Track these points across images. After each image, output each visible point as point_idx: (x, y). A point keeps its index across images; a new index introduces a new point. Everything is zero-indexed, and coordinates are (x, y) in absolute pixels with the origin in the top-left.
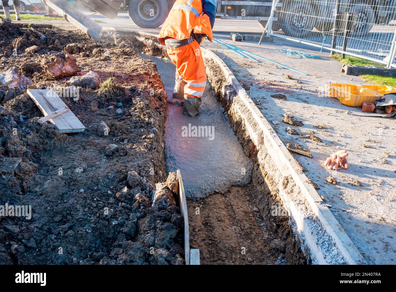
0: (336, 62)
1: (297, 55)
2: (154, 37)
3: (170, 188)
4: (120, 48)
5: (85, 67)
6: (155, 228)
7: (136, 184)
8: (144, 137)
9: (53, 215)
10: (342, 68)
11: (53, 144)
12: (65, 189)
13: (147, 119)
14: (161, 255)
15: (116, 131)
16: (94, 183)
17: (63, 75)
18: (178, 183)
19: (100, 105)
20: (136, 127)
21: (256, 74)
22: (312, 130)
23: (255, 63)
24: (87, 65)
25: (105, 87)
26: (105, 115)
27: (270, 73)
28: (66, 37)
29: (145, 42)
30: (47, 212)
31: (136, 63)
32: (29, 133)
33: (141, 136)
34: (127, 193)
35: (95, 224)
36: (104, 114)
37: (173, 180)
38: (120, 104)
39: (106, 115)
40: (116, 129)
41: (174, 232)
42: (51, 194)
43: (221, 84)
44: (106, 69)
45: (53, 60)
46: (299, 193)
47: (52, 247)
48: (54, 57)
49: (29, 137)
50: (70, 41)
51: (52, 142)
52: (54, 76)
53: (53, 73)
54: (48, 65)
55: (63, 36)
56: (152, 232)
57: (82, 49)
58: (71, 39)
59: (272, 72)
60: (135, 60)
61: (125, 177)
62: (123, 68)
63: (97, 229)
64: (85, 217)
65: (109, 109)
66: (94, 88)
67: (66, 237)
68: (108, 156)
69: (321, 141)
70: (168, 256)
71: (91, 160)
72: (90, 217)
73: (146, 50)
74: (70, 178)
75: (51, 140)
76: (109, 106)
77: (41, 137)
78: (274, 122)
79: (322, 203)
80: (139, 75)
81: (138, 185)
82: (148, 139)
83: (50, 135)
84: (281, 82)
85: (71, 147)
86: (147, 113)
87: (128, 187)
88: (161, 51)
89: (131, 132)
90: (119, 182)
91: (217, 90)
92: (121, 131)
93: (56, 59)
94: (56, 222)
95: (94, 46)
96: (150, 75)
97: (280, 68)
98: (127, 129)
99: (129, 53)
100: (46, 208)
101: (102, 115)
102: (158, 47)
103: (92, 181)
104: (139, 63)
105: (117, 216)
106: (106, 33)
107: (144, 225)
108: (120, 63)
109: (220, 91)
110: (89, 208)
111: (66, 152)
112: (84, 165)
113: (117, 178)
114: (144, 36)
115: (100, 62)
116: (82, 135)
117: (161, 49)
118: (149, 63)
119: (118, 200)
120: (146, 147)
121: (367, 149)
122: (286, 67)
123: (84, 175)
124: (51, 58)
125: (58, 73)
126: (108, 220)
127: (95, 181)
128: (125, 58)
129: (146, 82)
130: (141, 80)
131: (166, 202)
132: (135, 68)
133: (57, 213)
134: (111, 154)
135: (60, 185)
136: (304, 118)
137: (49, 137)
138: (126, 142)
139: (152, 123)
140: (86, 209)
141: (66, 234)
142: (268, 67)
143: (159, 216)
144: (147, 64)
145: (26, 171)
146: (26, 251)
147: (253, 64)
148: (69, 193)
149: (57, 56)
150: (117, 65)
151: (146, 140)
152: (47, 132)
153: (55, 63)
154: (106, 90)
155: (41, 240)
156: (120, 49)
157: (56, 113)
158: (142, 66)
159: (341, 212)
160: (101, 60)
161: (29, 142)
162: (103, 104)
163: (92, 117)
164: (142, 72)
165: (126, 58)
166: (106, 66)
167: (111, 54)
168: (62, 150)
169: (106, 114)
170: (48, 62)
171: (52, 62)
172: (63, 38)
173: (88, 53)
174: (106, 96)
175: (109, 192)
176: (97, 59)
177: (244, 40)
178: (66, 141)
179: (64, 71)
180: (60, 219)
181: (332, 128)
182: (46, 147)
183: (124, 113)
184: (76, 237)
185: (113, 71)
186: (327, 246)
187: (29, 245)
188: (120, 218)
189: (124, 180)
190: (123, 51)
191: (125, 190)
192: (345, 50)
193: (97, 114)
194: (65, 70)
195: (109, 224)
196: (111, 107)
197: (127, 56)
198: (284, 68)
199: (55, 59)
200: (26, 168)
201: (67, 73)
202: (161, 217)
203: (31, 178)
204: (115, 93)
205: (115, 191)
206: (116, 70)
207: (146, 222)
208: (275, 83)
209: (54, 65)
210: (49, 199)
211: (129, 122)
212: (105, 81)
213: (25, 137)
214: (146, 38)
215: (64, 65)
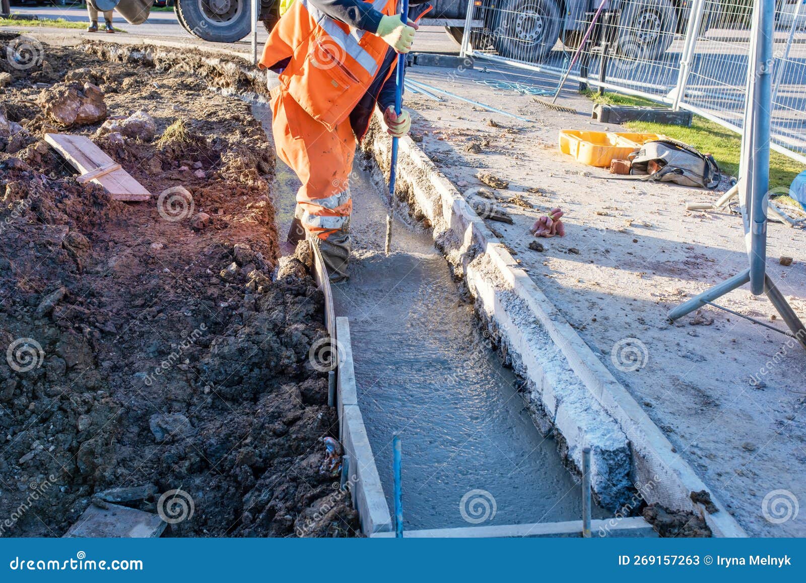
0: (587, 102)
1: (516, 90)
2: (237, 57)
3: (300, 259)
4: (175, 77)
5: (116, 110)
6: (284, 303)
7: (248, 259)
8: (249, 205)
9: (130, 300)
10: (593, 111)
11: (105, 215)
12: (141, 270)
13: (250, 183)
14: (296, 329)
15: (202, 199)
16: (184, 261)
17: (79, 122)
18: (313, 253)
19: (165, 165)
20: (233, 195)
21: (436, 120)
22: (520, 193)
23: (435, 101)
24: (118, 106)
25: (171, 136)
26: (175, 180)
27: (460, 118)
28: (59, 58)
29: (220, 67)
30: (121, 296)
31: (211, 103)
32: (67, 197)
33: (244, 204)
34: (236, 271)
35: (196, 306)
36: (174, 177)
37: (305, 248)
38: (199, 164)
39: (179, 179)
40: (202, 196)
41: (311, 308)
42: (122, 274)
43: (372, 136)
44: (157, 112)
45: (61, 93)
46: (488, 263)
47: (138, 333)
48: (63, 88)
49: (68, 202)
50: (70, 65)
51: (103, 212)
52: (63, 125)
53: (62, 118)
54: (53, 104)
55: (54, 56)
56: (281, 308)
57: (101, 78)
58: (72, 60)
59: (462, 117)
60: (209, 98)
61: (232, 251)
62: (188, 111)
63: (200, 311)
64: (180, 299)
65: (181, 172)
66: (149, 140)
67: (156, 322)
68: (197, 230)
69: (531, 207)
70: (306, 329)
71: (171, 235)
72: (186, 299)
73: (223, 84)
74: (145, 255)
75: (102, 209)
76: (179, 167)
77: (85, 204)
78: (459, 183)
79: (516, 266)
80: (221, 122)
81: (251, 261)
82: (257, 208)
83: (99, 201)
84: (479, 131)
85: (134, 219)
86: (250, 172)
87: (237, 263)
88: (254, 84)
89: (226, 201)
90: (221, 259)
91: (366, 148)
92: (210, 199)
93: (67, 93)
94: (137, 306)
95: (122, 73)
96: (243, 121)
97: (480, 111)
98: (220, 198)
99: (195, 86)
100: (119, 290)
101: (171, 180)
102: (246, 77)
103: (180, 258)
104: (217, 103)
105: (226, 297)
106: (138, 50)
107: (267, 303)
108: (182, 104)
109: (370, 150)
110: (183, 289)
111: (129, 226)
112: (164, 240)
113: (217, 254)
114: (218, 55)
115: (142, 101)
116: (146, 205)
117: (254, 80)
118: (237, 102)
119: (224, 281)
120: (256, 218)
121: (602, 217)
122: (490, 109)
123: (166, 251)
124: (57, 90)
125: (72, 119)
126: (214, 300)
127: (185, 258)
128: (188, 95)
129: (237, 132)
130: (228, 130)
131: (296, 275)
132: (212, 111)
133: (135, 296)
134: (201, 226)
135: (133, 264)
136: (510, 180)
137: (99, 204)
138: (221, 212)
139: (261, 188)
140: (179, 291)
141: (156, 318)
142: (457, 108)
143: (288, 290)
144: (233, 105)
145: (79, 243)
146: (103, 338)
147: (430, 104)
148: (148, 274)
149: (69, 86)
150: (177, 106)
151: (254, 210)
152: (94, 196)
153: (66, 99)
154: (173, 141)
155: (122, 325)
156: (176, 80)
157: (101, 170)
158: (225, 107)
159: (542, 276)
160: (145, 98)
161: (67, 209)
162: (169, 164)
163: (154, 182)
164: (228, 116)
165: (191, 94)
166: (156, 107)
167: (160, 87)
168: (120, 224)
169: (178, 177)
170: (52, 98)
171: (60, 98)
172: (56, 60)
173: (114, 85)
174: (174, 151)
175: (208, 271)
176: (135, 96)
177: (415, 63)
178: (124, 212)
179: (83, 115)
180: (143, 302)
181: (553, 193)
182: (94, 219)
183: (209, 176)
184: (172, 321)
185: (172, 116)
186: (518, 309)
187: (107, 329)
188: (230, 300)
189: (230, 255)
190: (182, 82)
191: (234, 266)
192: (603, 80)
193: (162, 179)
194: (85, 112)
195: (216, 305)
196: (184, 168)
197: (192, 92)
198: (487, 111)
199: (64, 92)
200: (79, 240)
201: (86, 118)
202: (291, 290)
203: (87, 254)
204: (188, 145)
205: (216, 271)
206: (177, 114)
207: (270, 299)
208: (468, 133)
209: (64, 103)
210: (120, 280)
211: (219, 187)
212: (169, 125)
213: (61, 202)
214: (222, 61)
215: (82, 104)
